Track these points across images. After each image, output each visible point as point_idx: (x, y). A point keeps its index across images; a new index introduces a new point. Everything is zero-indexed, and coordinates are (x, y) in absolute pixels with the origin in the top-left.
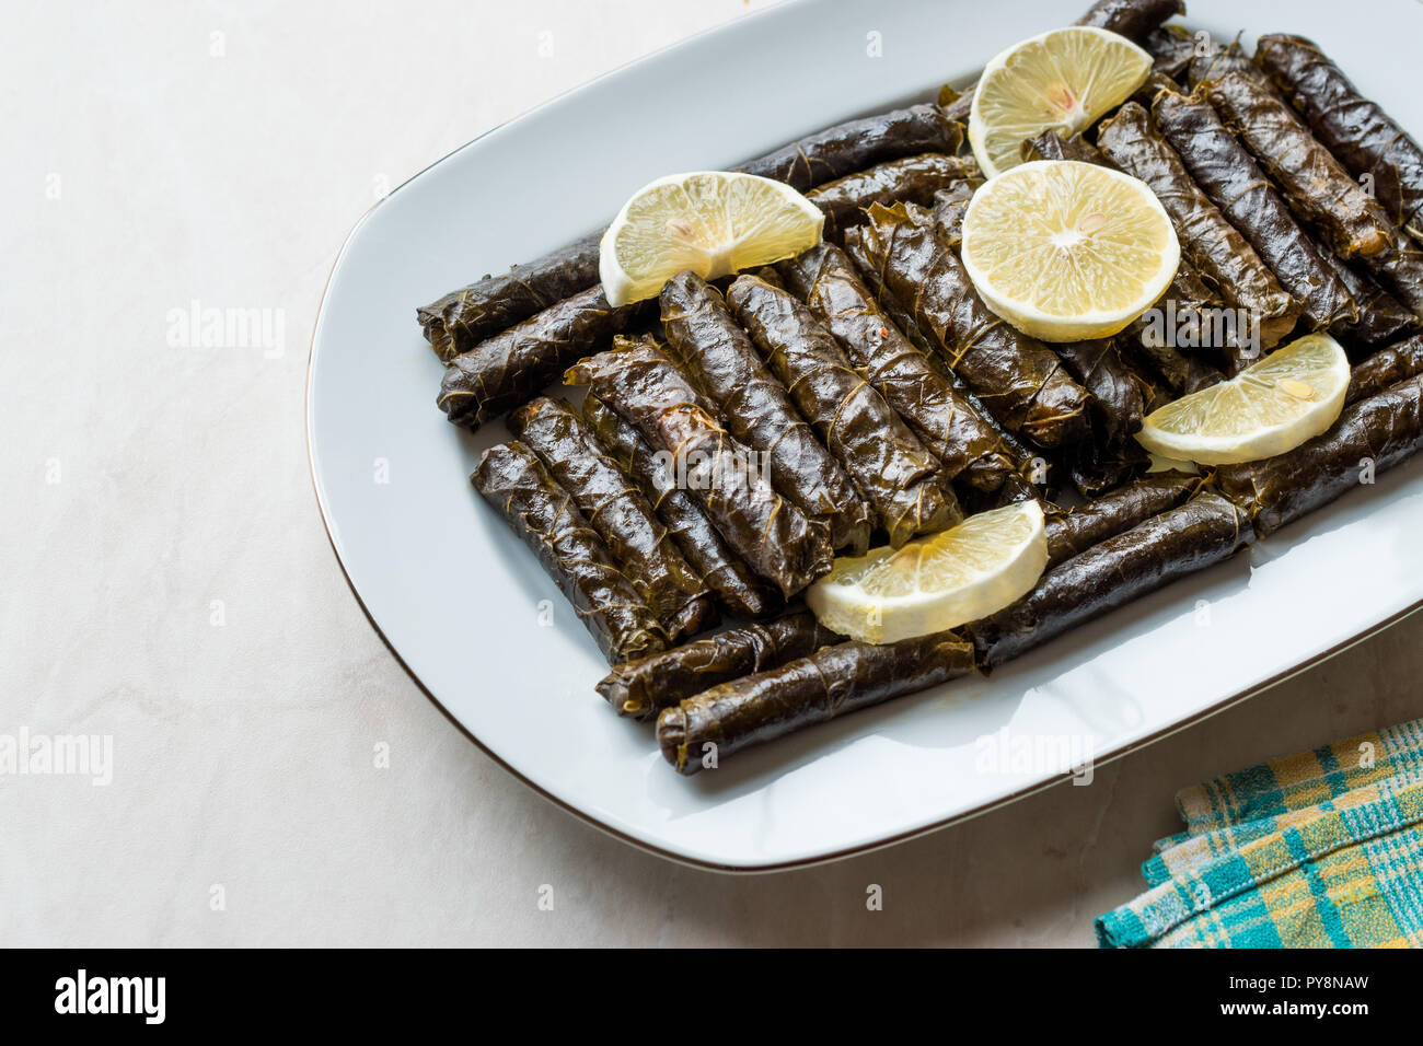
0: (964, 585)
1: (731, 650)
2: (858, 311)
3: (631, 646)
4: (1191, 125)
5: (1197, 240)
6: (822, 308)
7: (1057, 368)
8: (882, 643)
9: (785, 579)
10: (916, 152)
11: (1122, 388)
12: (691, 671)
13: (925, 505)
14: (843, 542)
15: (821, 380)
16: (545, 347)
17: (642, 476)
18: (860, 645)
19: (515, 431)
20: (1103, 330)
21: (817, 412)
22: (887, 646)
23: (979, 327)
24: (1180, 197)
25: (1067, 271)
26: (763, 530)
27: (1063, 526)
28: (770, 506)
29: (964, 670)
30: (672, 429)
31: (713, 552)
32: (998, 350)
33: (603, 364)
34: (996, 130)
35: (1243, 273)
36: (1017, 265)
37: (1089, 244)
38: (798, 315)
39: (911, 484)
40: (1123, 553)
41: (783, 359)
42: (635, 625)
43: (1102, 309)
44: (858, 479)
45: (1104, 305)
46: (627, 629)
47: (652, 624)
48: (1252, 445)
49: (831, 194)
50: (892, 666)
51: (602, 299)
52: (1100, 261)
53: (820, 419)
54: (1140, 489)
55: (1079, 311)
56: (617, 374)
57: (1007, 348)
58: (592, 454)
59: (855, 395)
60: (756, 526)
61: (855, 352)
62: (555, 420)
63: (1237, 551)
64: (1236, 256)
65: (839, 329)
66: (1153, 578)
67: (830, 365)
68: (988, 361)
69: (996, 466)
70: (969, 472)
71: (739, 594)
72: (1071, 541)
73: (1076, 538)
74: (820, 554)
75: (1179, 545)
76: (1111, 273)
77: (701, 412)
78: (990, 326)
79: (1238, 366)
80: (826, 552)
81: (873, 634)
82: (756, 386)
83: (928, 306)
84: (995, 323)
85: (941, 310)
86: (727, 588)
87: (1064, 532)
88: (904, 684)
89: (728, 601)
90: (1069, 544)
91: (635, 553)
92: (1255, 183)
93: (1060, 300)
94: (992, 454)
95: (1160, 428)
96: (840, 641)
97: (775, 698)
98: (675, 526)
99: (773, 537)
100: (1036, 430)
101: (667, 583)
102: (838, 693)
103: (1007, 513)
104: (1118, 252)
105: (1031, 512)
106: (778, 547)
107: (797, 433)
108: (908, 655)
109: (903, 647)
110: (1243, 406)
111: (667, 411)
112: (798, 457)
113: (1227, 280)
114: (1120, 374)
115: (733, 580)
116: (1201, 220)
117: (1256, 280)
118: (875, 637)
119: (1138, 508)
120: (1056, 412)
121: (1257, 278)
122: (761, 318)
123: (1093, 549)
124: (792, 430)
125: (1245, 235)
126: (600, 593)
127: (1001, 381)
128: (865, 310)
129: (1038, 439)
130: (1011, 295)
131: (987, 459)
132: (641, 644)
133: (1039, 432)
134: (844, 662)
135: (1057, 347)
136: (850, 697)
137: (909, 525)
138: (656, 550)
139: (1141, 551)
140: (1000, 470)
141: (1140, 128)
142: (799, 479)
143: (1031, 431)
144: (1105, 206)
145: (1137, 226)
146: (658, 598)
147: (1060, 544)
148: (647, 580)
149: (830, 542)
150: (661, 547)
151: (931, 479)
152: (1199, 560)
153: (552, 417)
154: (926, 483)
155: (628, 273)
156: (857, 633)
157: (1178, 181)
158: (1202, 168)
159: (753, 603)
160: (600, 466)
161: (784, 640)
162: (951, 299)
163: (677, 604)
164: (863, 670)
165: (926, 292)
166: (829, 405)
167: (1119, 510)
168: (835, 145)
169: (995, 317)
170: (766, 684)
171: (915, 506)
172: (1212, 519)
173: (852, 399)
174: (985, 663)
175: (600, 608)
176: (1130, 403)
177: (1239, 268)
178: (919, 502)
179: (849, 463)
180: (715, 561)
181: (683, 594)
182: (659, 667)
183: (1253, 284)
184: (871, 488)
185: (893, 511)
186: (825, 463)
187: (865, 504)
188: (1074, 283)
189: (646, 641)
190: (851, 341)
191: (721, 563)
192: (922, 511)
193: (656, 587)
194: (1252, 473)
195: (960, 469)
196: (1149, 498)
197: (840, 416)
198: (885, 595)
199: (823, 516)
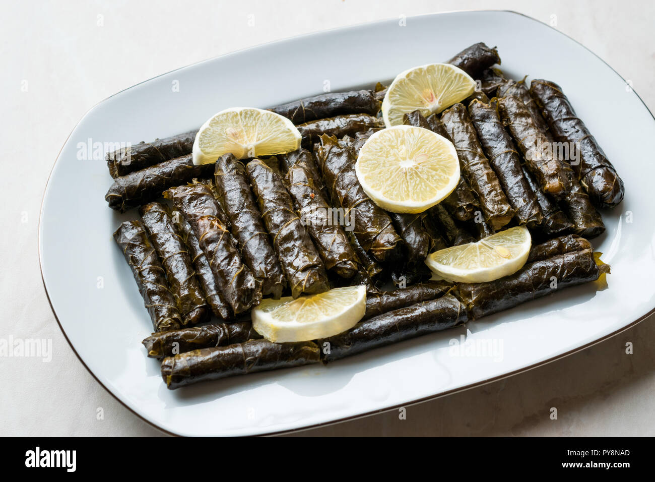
0: (316, 321)
1: (206, 334)
2: (303, 184)
3: (163, 325)
4: (484, 118)
5: (473, 173)
6: (289, 179)
7: (389, 225)
8: (276, 342)
9: (235, 305)
10: (357, 112)
11: (418, 239)
12: (185, 341)
13: (308, 280)
14: (268, 292)
15: (276, 213)
16: (159, 179)
17: (191, 246)
18: (267, 341)
20: (414, 210)
21: (271, 229)
22: (278, 344)
23: (358, 200)
24: (471, 152)
25: (402, 180)
26: (231, 280)
27: (378, 300)
28: (237, 270)
29: (314, 361)
30: (202, 227)
31: (212, 287)
32: (364, 212)
33: (180, 191)
34: (395, 107)
35: (490, 192)
36: (380, 173)
37: (417, 168)
38: (274, 182)
39: (305, 270)
40: (400, 317)
41: (262, 202)
42: (167, 315)
43: (415, 200)
44: (283, 263)
45: (415, 198)
46: (163, 316)
47: (175, 316)
48: (474, 276)
50: (279, 354)
51: (191, 161)
52: (419, 177)
53: (272, 232)
54: (420, 288)
55: (402, 200)
56: (185, 197)
57: (369, 211)
58: (170, 232)
59: (290, 224)
60: (228, 278)
61: (298, 203)
62: (157, 213)
63: (458, 324)
64: (488, 184)
65: (294, 191)
66: (413, 331)
67: (282, 207)
68: (359, 216)
69: (349, 267)
70: (336, 268)
71: (219, 309)
72: (380, 307)
73: (383, 306)
74: (255, 296)
75: (428, 318)
76: (423, 184)
77: (218, 221)
78: (363, 200)
79: (481, 236)
80: (258, 295)
81: (272, 337)
82: (246, 212)
83: (338, 186)
84: (365, 199)
85: (343, 189)
86: (214, 305)
87: (378, 303)
88: (284, 363)
89: (214, 311)
90: (379, 309)
91: (176, 281)
92: (507, 150)
93: (395, 193)
94: (348, 261)
95: (435, 260)
96: (259, 338)
97: (219, 360)
98: (199, 272)
99: (234, 285)
100: (376, 252)
101: (187, 297)
102: (250, 362)
103: (351, 290)
104: (430, 174)
105: (361, 291)
106: (235, 290)
107: (258, 237)
108: (287, 350)
109: (285, 345)
110: (476, 256)
111: (202, 218)
112: (256, 248)
113: (482, 195)
114: (419, 232)
115: (217, 301)
116: (477, 164)
117: (495, 197)
118: (273, 339)
119: (416, 297)
120: (383, 246)
121: (496, 195)
122: (257, 181)
123: (388, 313)
124: (256, 235)
125: (497, 174)
126: (155, 298)
127: (363, 226)
128: (307, 184)
129: (377, 256)
130: (373, 187)
131: (345, 263)
132: (168, 325)
133: (376, 254)
134: (256, 348)
135: (391, 215)
136: (256, 365)
137: (299, 289)
138: (186, 281)
139: (408, 318)
140: (350, 269)
141: (460, 116)
142: (254, 259)
143: (373, 252)
144: (429, 151)
145: (442, 163)
146: (182, 304)
147: (375, 308)
148: (179, 294)
149: (262, 291)
150: (189, 281)
151: (315, 269)
152: (437, 326)
153: (156, 212)
154: (312, 270)
155: (202, 150)
156: (267, 335)
157: (472, 144)
158: (485, 139)
159: (224, 313)
160: (172, 239)
161: (234, 333)
162: (349, 184)
163: (191, 307)
164: (264, 353)
165: (338, 179)
166: (277, 226)
167: (407, 296)
168: (319, 103)
169: (367, 196)
170: (217, 353)
171: (304, 280)
172: (447, 308)
173: (288, 225)
174: (325, 359)
175: (154, 304)
176: (421, 247)
177: (489, 189)
178: (306, 278)
179: (281, 255)
180: (212, 291)
181: (194, 304)
182: (170, 337)
183: (493, 198)
184: (288, 268)
185: (295, 280)
186: (268, 253)
187: (282, 276)
188: (404, 186)
189: (170, 324)
190: (297, 198)
191: (214, 292)
192: (306, 283)
193: (182, 299)
194: (472, 289)
195: (332, 266)
196: (423, 293)
197: (280, 233)
198: (280, 320)
199: (260, 278)
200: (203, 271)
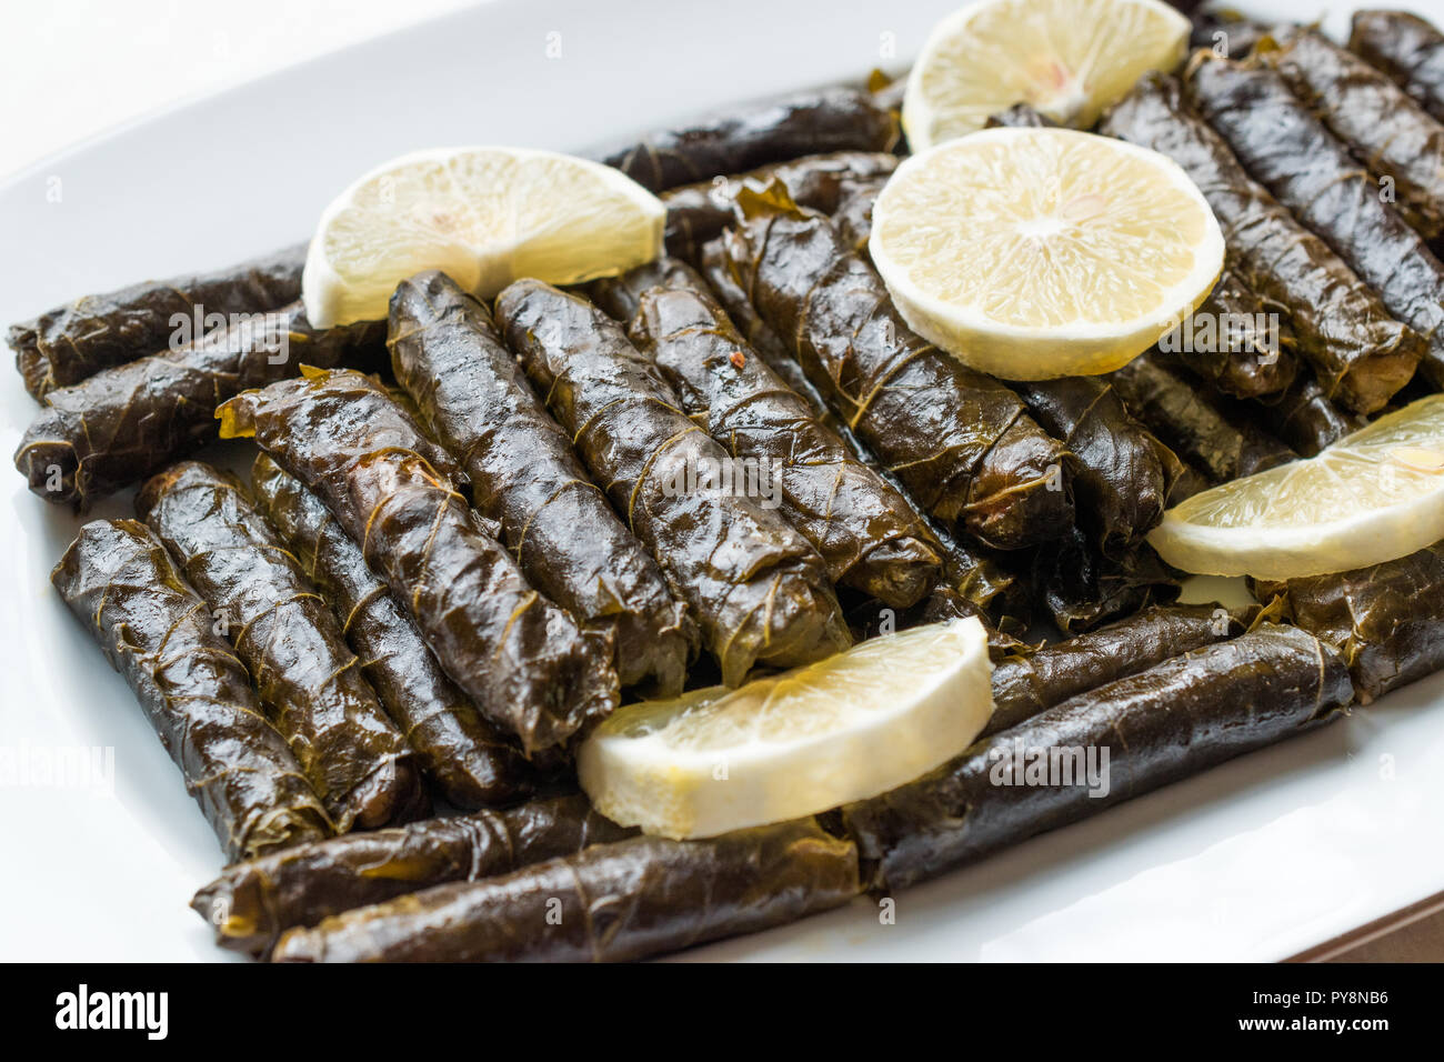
0: (834, 731)
1: (428, 842)
2: (700, 328)
3: (263, 834)
4: (1245, 99)
5: (1252, 251)
6: (646, 330)
7: (1020, 415)
8: (692, 836)
9: (525, 717)
10: (828, 151)
11: (1127, 450)
12: (353, 874)
13: (779, 605)
14: (639, 667)
15: (624, 416)
16: (198, 381)
17: (332, 578)
18: (657, 840)
19: (141, 513)
20: (1097, 355)
21: (614, 469)
22: (702, 842)
23: (893, 357)
24: (1229, 191)
25: (1038, 267)
26: (497, 639)
27: (1026, 669)
28: (514, 599)
29: (838, 893)
30: (368, 486)
31: (425, 691)
32: (924, 389)
33: (278, 394)
34: (947, 114)
35: (1329, 291)
36: (959, 257)
37: (1077, 235)
38: (599, 329)
39: (758, 575)
40: (1124, 704)
41: (567, 394)
42: (272, 800)
43: (1095, 320)
44: (674, 572)
45: (1097, 312)
46: (258, 805)
47: (303, 801)
48: (1348, 543)
49: (689, 198)
50: (709, 876)
51: (302, 320)
52: (1093, 256)
53: (618, 478)
54: (1158, 619)
55: (1055, 320)
56: (296, 407)
57: (939, 385)
58: (253, 543)
59: (678, 442)
60: (484, 634)
61: (692, 390)
62: (204, 490)
63: (1322, 713)
64: (1317, 267)
65: (668, 356)
66: (1174, 752)
67: (641, 396)
68: (907, 408)
69: (910, 556)
70: (865, 569)
71: (460, 758)
72: (1038, 691)
73: (1046, 686)
74: (594, 684)
75: (1221, 698)
76: (1110, 272)
77: (422, 465)
78: (914, 354)
79: (1322, 440)
80: (607, 682)
81: (677, 820)
82: (517, 425)
83: (816, 329)
84: (919, 351)
85: (836, 333)
86: (442, 749)
87: (1025, 677)
88: (729, 913)
89: (443, 771)
90: (1033, 696)
91: (290, 689)
92: (1348, 172)
93: (1024, 304)
94: (903, 537)
95: (1191, 522)
96: (620, 835)
97: (490, 921)
98: (372, 654)
99: (512, 648)
100: (984, 518)
101: (343, 734)
102: (605, 919)
103: (927, 637)
104: (1122, 246)
105: (967, 636)
106: (518, 664)
107: (574, 493)
108: (737, 860)
109: (727, 846)
110: (1329, 485)
111: (366, 460)
112: (572, 529)
113: (1304, 304)
114: (1125, 431)
115: (451, 735)
116: (1260, 221)
117: (1349, 302)
118: (682, 825)
119: (1153, 645)
120: (1014, 479)
121: (1352, 297)
122: (539, 334)
123: (1073, 700)
124: (567, 488)
125: (1327, 244)
126: (219, 749)
127: (929, 437)
128: (712, 328)
129: (989, 533)
130: (945, 296)
131: (894, 544)
132: (280, 832)
133: (989, 520)
134: (623, 871)
135: (1022, 389)
136: (632, 928)
137: (752, 639)
138: (329, 684)
139: (1153, 701)
140: (915, 564)
141: (1167, 101)
142: (569, 564)
143: (977, 520)
144: (1104, 186)
145: (1155, 212)
146: (325, 762)
147: (1019, 695)
148: (309, 732)
149: (614, 665)
150: (341, 683)
151: (795, 569)
152: (1254, 728)
153: (198, 487)
154: (785, 574)
155: (340, 272)
156: (652, 819)
157: (1225, 171)
158: (1263, 159)
159: (482, 772)
160: (261, 561)
161: (530, 835)
162: (853, 317)
163: (357, 769)
164: (655, 882)
165: (814, 308)
166: (632, 455)
167: (1121, 648)
168: (704, 134)
169: (921, 341)
170: (478, 896)
171: (761, 607)
172: (1279, 657)
173: (672, 446)
174: (878, 882)
175: (219, 771)
176: (1141, 473)
177: (1321, 284)
178: (769, 600)
179: (661, 545)
180: (425, 704)
181: (367, 754)
182: (293, 861)
183: (1345, 306)
184: (695, 582)
185: (728, 618)
186: (618, 539)
187: (679, 606)
188: (1050, 282)
189: (289, 827)
190: (685, 372)
191: (436, 707)
192: (773, 614)
193: (321, 745)
194: (1347, 588)
195: (850, 563)
196: (1172, 631)
197: (648, 473)
198: (700, 748)
199: (603, 619)
200: (383, 648)
